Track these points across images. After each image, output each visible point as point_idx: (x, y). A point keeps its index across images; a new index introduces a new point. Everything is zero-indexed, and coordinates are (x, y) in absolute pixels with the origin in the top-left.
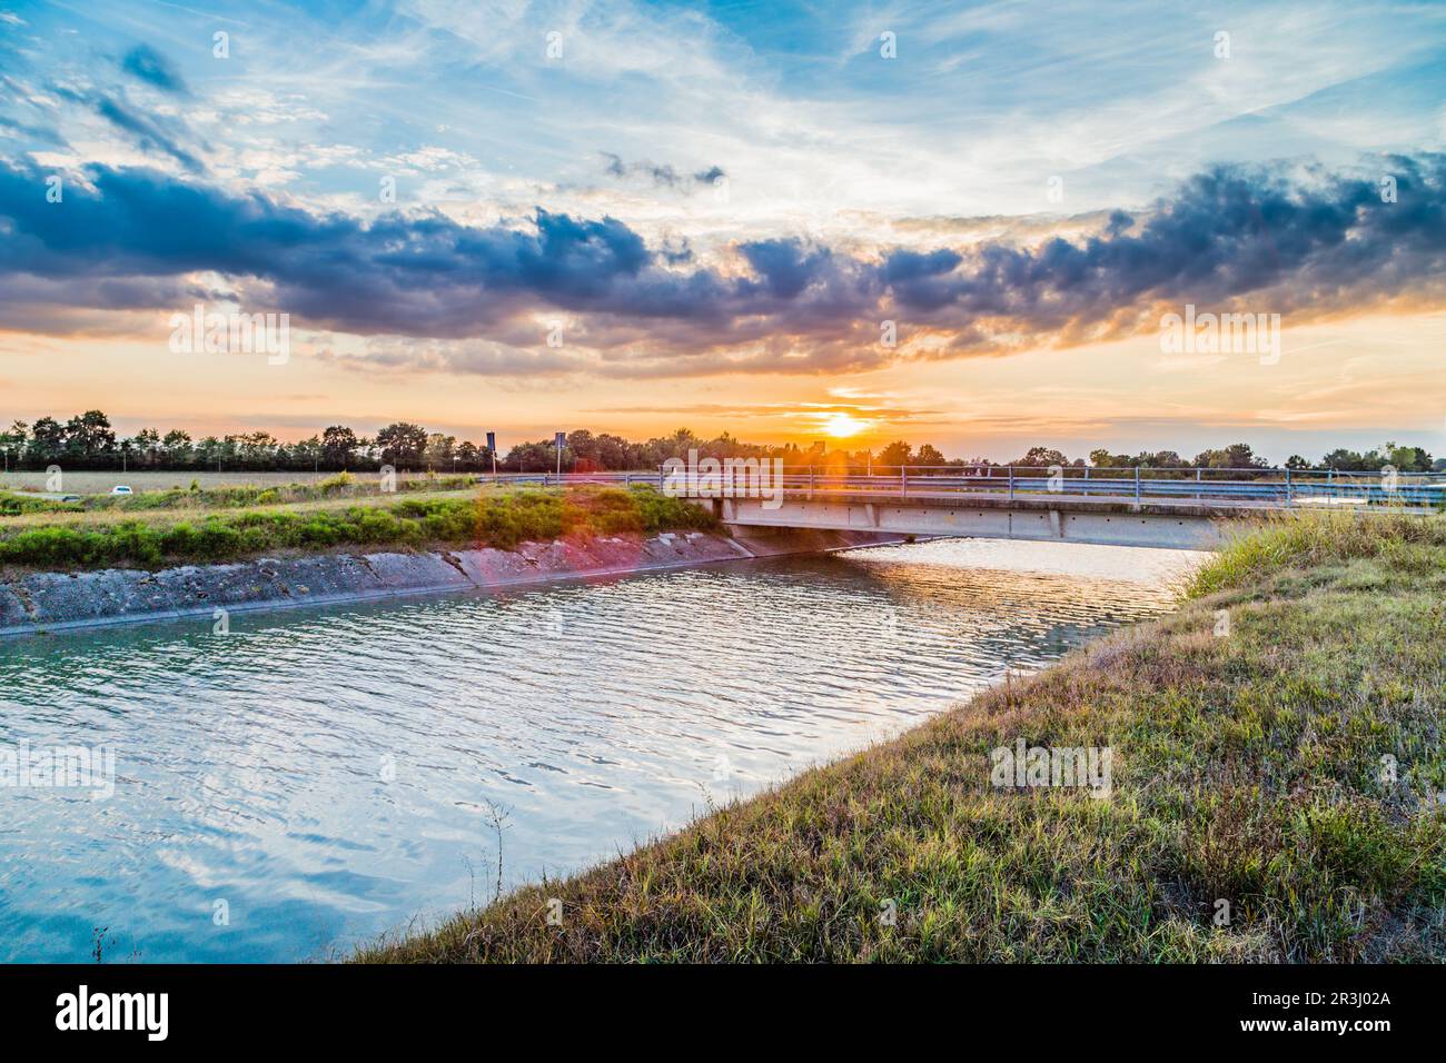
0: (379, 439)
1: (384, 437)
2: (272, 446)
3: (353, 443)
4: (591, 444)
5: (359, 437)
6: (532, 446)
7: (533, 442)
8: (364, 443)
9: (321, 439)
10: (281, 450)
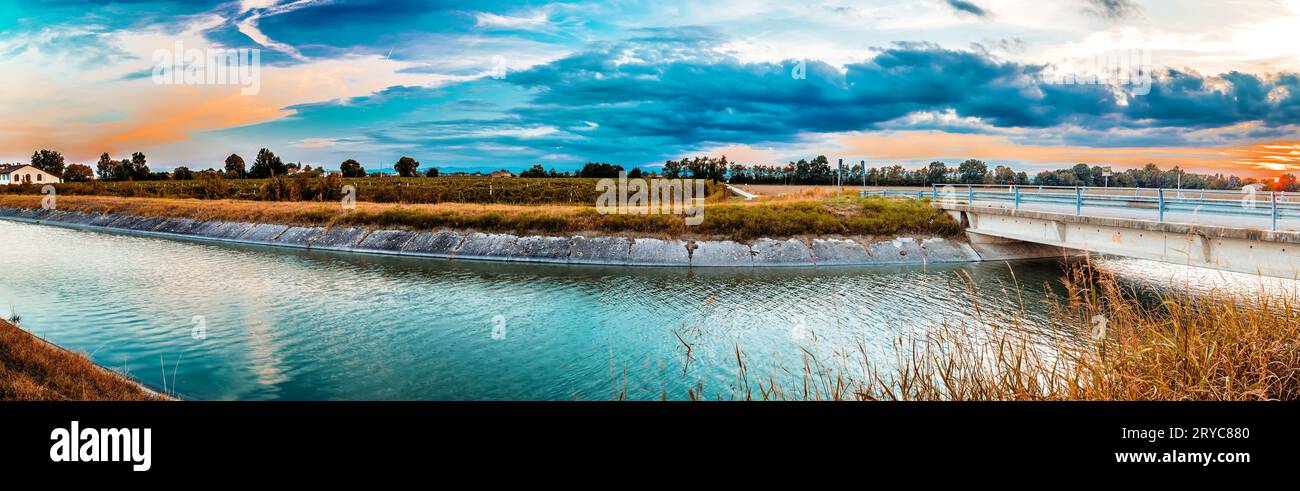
0: (960, 169)
1: (963, 167)
2: (903, 173)
3: (945, 171)
4: (1088, 172)
5: (948, 168)
6: (1050, 173)
7: (1051, 170)
8: (951, 171)
9: (928, 168)
10: (907, 175)
